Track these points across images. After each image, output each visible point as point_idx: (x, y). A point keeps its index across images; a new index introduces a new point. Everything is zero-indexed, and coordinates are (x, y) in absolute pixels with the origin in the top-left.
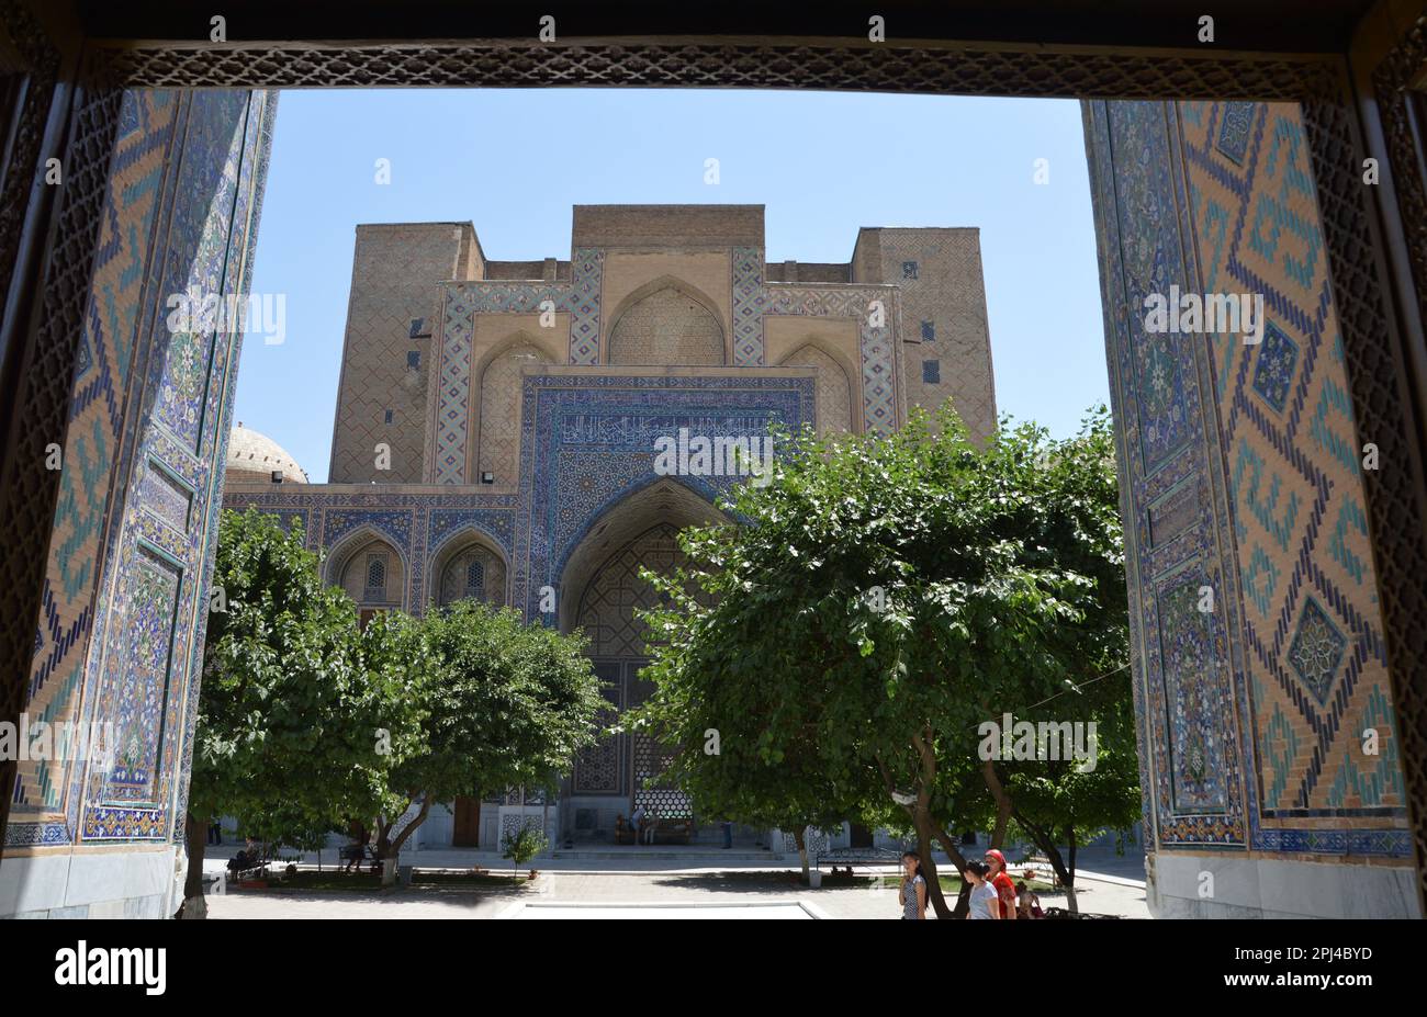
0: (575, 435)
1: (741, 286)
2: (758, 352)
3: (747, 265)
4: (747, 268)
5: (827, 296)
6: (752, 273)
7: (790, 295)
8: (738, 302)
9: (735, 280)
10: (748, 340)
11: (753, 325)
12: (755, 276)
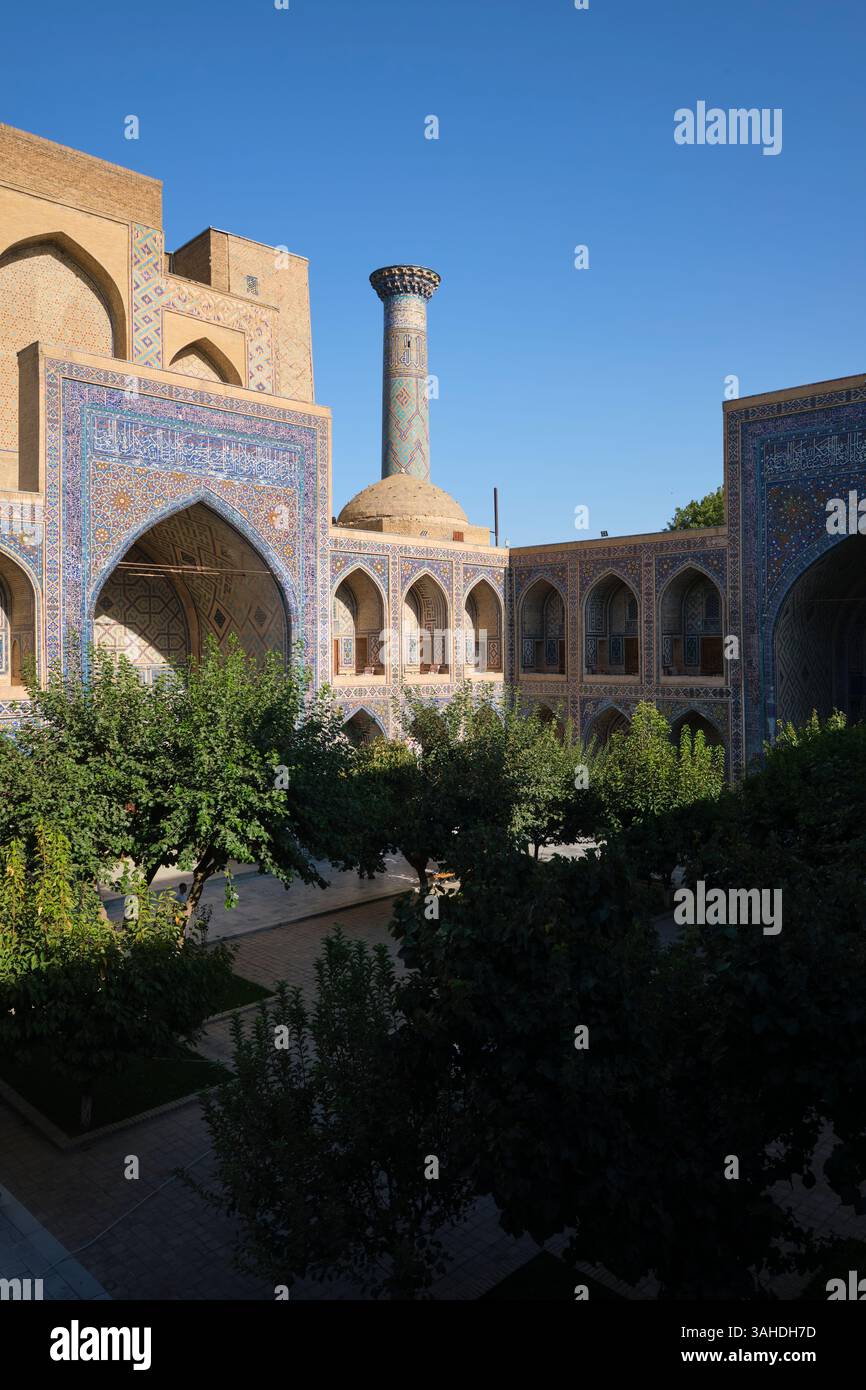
0: (108, 443)
1: (140, 269)
2: (156, 347)
3: (146, 246)
4: (146, 250)
5: (220, 302)
6: (150, 257)
7: (186, 291)
8: (138, 286)
9: (134, 260)
10: (147, 330)
11: (153, 316)
12: (155, 261)
